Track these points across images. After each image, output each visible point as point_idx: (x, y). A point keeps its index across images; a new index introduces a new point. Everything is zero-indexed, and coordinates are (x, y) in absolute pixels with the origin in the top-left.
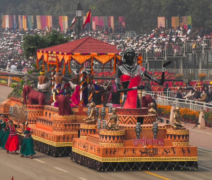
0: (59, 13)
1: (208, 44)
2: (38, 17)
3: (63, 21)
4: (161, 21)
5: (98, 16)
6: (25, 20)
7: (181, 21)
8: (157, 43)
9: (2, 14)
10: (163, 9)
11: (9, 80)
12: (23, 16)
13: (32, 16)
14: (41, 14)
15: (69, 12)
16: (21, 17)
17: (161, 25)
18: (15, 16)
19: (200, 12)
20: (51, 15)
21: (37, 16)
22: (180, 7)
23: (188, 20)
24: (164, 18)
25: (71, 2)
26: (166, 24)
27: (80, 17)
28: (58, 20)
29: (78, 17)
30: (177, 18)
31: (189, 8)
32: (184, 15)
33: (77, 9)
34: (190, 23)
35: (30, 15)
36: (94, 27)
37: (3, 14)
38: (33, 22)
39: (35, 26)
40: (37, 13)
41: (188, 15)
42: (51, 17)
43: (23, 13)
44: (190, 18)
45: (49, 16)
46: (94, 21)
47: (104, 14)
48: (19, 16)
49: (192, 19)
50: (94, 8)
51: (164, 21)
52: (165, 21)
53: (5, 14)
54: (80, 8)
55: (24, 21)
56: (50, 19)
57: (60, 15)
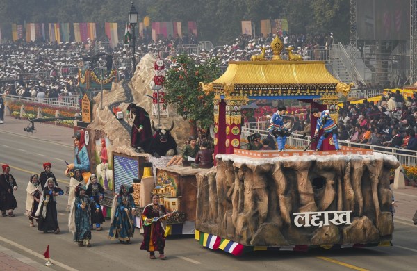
0: (105, 20)
1: (311, 56)
2: (76, 25)
3: (111, 29)
4: (247, 27)
5: (160, 21)
6: (58, 29)
7: (273, 26)
8: (243, 56)
9: (25, 22)
10: (249, 10)
11: (38, 113)
12: (55, 24)
13: (68, 24)
14: (80, 20)
15: (119, 18)
16: (53, 26)
17: (246, 31)
18: (43, 24)
19: (300, 14)
20: (94, 21)
21: (74, 24)
22: (271, 7)
23: (283, 24)
24: (250, 22)
25: (121, 3)
26: (253, 31)
27: (135, 24)
28: (104, 28)
29: (131, 24)
30: (268, 21)
31: (284, 8)
32: (277, 18)
33: (131, 13)
34: (286, 28)
35: (65, 22)
36: (154, 37)
37: (27, 22)
38: (69, 32)
39: (72, 39)
40: (74, 19)
41: (283, 17)
42: (94, 24)
43: (54, 21)
44: (285, 21)
45: (91, 24)
46: (154, 29)
47: (168, 19)
48: (50, 25)
49: (289, 23)
50: (154, 11)
51: (250, 26)
52: (252, 26)
53: (29, 21)
54: (134, 11)
55: (57, 31)
56: (92, 27)
57: (107, 21)
